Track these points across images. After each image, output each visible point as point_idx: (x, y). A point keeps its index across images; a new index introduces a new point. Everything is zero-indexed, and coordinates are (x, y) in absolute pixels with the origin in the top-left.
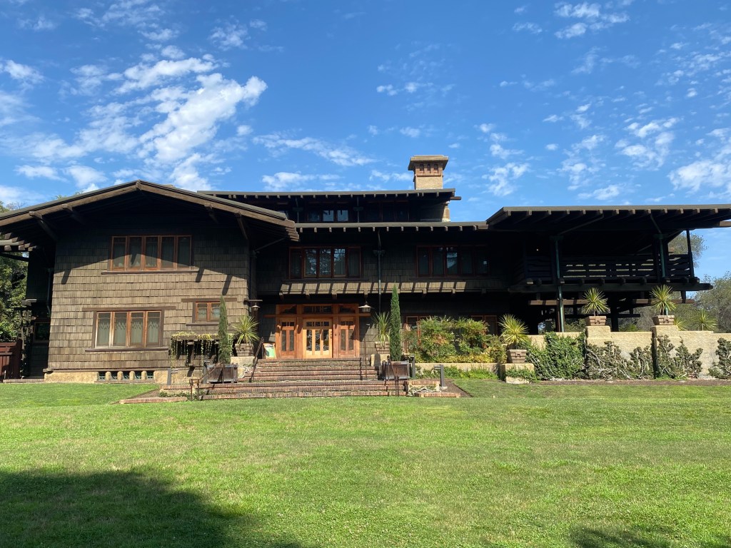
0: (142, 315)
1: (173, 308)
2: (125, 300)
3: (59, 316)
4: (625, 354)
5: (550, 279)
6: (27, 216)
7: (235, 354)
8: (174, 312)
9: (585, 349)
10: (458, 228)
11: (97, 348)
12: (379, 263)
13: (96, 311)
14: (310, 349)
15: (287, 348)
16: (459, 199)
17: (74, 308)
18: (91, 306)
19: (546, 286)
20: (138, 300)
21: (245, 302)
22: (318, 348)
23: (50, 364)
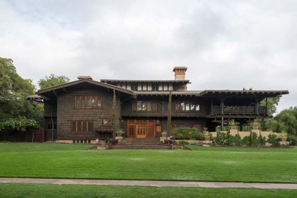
0: (86, 122)
1: (96, 121)
2: (80, 118)
3: (60, 122)
4: (242, 138)
5: (219, 113)
6: (49, 90)
7: (117, 136)
8: (96, 122)
9: (229, 136)
10: (190, 95)
11: (72, 133)
12: (163, 106)
13: (71, 121)
14: (139, 134)
15: (131, 134)
16: (191, 83)
17: (64, 120)
18: (70, 119)
19: (218, 116)
20: (85, 118)
21: (119, 119)
22: (141, 134)
23: (58, 137)
